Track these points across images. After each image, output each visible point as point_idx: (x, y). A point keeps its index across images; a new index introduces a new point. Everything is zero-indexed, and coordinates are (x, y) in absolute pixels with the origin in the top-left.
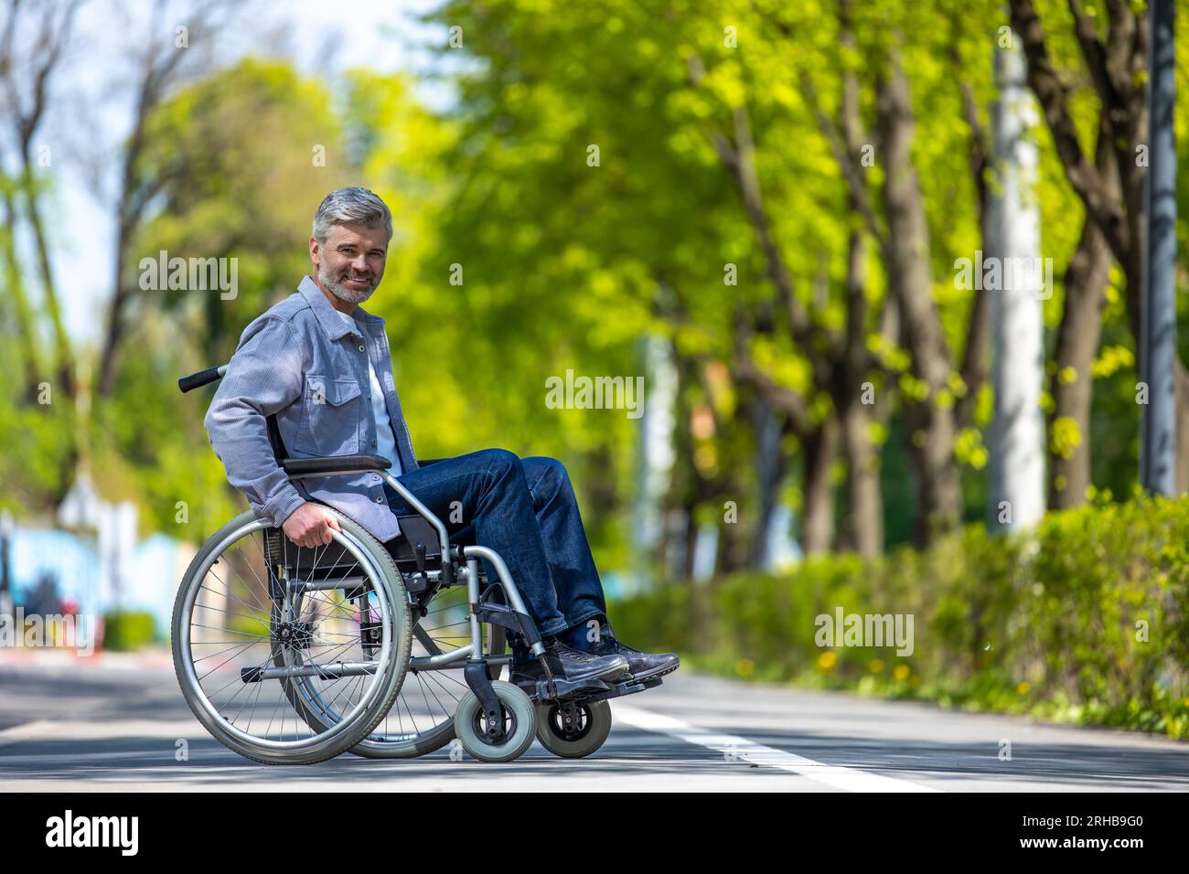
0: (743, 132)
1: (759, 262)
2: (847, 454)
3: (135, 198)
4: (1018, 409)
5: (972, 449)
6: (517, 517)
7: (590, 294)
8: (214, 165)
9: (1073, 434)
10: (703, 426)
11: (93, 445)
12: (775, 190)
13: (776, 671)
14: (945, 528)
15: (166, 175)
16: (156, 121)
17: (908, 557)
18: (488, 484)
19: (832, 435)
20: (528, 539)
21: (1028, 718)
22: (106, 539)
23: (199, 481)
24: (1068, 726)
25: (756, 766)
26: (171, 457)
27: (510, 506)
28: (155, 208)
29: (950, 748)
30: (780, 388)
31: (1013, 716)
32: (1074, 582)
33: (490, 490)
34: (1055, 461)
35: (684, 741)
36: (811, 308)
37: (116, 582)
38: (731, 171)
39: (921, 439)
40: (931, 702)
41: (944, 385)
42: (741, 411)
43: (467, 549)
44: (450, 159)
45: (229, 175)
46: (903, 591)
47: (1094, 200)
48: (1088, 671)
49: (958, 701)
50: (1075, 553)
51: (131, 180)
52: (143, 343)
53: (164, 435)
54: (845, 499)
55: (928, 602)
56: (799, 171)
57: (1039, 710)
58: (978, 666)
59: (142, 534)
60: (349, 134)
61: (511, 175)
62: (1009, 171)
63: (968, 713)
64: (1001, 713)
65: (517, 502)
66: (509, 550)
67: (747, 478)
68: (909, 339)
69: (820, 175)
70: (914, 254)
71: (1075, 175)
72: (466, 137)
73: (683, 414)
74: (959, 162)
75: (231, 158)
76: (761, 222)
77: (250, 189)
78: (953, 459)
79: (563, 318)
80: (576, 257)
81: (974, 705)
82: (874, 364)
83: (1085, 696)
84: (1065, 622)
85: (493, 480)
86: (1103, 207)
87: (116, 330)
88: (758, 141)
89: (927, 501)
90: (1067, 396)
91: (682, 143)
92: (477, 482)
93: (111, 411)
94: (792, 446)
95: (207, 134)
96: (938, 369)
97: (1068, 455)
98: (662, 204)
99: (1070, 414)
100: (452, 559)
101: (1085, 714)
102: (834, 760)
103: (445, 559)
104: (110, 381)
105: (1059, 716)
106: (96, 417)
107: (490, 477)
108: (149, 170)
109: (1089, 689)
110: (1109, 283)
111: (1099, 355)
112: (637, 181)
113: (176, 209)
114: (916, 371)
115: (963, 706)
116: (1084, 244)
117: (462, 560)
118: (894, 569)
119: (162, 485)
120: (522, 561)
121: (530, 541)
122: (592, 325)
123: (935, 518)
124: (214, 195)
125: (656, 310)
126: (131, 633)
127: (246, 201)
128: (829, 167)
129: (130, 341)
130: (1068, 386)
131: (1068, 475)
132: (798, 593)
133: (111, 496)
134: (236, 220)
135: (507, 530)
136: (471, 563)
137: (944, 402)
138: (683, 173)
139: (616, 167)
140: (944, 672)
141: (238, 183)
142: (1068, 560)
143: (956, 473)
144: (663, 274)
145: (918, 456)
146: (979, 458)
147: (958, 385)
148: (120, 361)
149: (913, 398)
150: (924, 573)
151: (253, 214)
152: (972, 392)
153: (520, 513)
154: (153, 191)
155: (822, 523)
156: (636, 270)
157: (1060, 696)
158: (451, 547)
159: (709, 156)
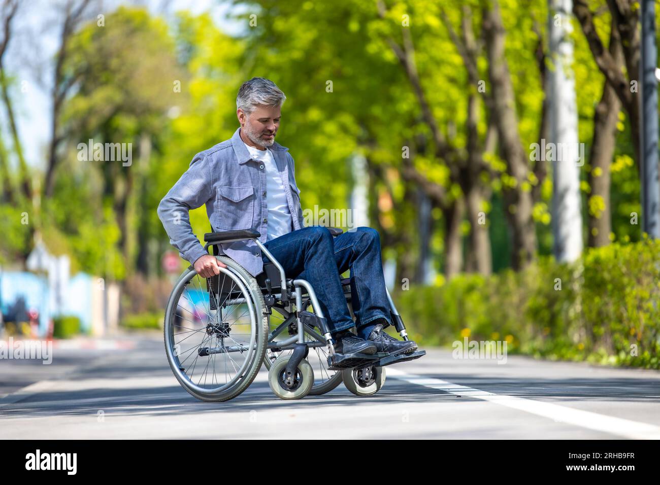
0: (408, 41)
1: (418, 113)
2: (470, 217)
3: (62, 87)
4: (566, 190)
5: (542, 213)
6: (324, 264)
7: (323, 133)
8: (105, 67)
9: (601, 204)
10: (385, 204)
11: (42, 224)
12: (425, 73)
13: (435, 339)
14: (529, 257)
15: (78, 74)
16: (72, 44)
17: (511, 275)
18: (309, 245)
19: (461, 208)
20: (330, 276)
21: (586, 363)
22: (53, 276)
23: (102, 242)
24: (609, 367)
25: (460, 396)
26: (86, 230)
27: (320, 258)
28: (73, 92)
29: (556, 382)
30: (431, 183)
31: (577, 362)
32: (610, 287)
33: (310, 249)
34: (589, 219)
35: (408, 382)
36: (447, 137)
37: (59, 300)
38: (402, 63)
39: (514, 209)
40: (529, 355)
41: (526, 179)
42: (408, 195)
43: (296, 282)
44: (240, 61)
45: (114, 72)
46: (507, 294)
47: (611, 75)
48: (617, 336)
49: (544, 355)
50: (609, 271)
51: (59, 77)
52: (68, 168)
53: (82, 217)
54: (470, 243)
55: (522, 300)
56: (439, 63)
57: (591, 358)
58: (553, 335)
59: (73, 273)
60: (179, 48)
61: (277, 69)
62: (558, 59)
63: (551, 361)
64: (570, 360)
65: (324, 255)
66: (319, 283)
67: (411, 232)
68: (504, 152)
69: (450, 64)
70: (506, 107)
71: (600, 61)
72: (250, 48)
73: (373, 198)
74: (528, 54)
75: (114, 63)
76: (419, 91)
77: (126, 80)
78: (531, 219)
79: (307, 148)
80: (314, 114)
81: (554, 357)
82: (484, 168)
83: (617, 351)
84: (604, 309)
85: (311, 243)
86: (616, 78)
87: (53, 161)
88: (416, 48)
89: (518, 243)
90: (597, 183)
91: (373, 48)
92: (304, 244)
93: (52, 205)
94: (437, 214)
95: (100, 50)
96: (522, 170)
97: (599, 216)
98: (363, 83)
99: (599, 193)
100: (288, 287)
101: (619, 360)
102: (499, 391)
103: (284, 287)
104: (51, 188)
105: (604, 361)
106: (44, 208)
107: (310, 241)
108: (69, 71)
109: (619, 346)
110: (618, 120)
111: (614, 160)
112: (348, 70)
113: (84, 92)
114: (510, 171)
115: (547, 357)
116: (605, 99)
117: (293, 288)
118: (503, 282)
119: (82, 246)
120: (327, 289)
121: (331, 277)
122: (324, 150)
123: (523, 253)
124: (106, 83)
125: (360, 142)
126: (68, 328)
127: (123, 87)
128: (457, 60)
129: (61, 167)
130: (598, 178)
131: (598, 227)
132: (447, 296)
133: (55, 252)
134: (118, 97)
135: (318, 272)
136: (297, 290)
137: (526, 188)
138: (375, 66)
139: (337, 63)
140: (534, 338)
141: (118, 77)
142: (606, 276)
143: (533, 227)
144: (363, 121)
145: (512, 219)
146: (546, 219)
147: (533, 178)
148: (56, 177)
149: (509, 187)
150: (520, 283)
151: (127, 93)
152: (540, 183)
153: (326, 262)
154: (71, 82)
155: (456, 257)
156: (347, 119)
157: (602, 350)
158: (287, 281)
159: (389, 56)
